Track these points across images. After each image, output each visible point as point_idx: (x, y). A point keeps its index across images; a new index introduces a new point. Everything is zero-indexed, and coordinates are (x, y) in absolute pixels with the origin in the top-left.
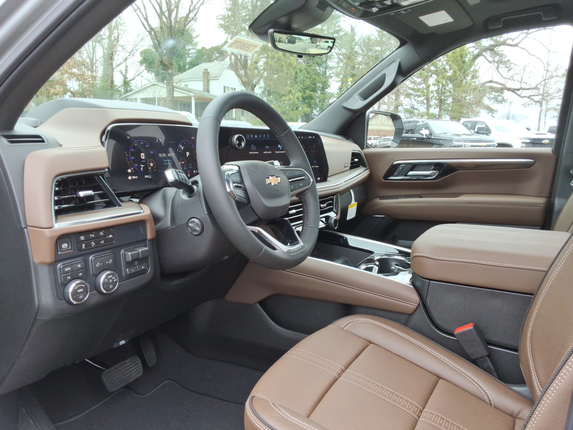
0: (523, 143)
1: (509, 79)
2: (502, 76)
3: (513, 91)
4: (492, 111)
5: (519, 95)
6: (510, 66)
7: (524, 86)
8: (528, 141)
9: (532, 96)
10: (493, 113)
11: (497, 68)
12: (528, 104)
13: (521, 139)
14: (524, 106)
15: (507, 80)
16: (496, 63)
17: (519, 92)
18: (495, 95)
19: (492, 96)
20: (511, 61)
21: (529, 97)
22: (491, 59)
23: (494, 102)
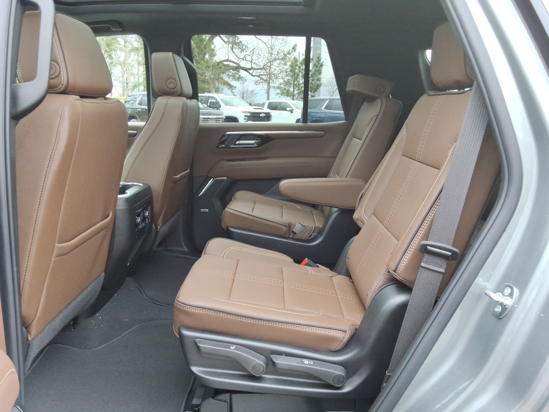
0: (245, 116)
1: (242, 59)
2: (237, 56)
3: (246, 70)
4: (232, 87)
5: (251, 74)
6: (242, 47)
7: (254, 66)
8: (249, 114)
9: (262, 75)
10: (232, 89)
11: (232, 49)
12: (259, 82)
13: (244, 113)
14: (256, 83)
15: (241, 60)
16: (231, 43)
17: (251, 71)
18: (233, 73)
19: (231, 74)
20: (243, 43)
21: (259, 76)
22: (226, 40)
23: (233, 79)
